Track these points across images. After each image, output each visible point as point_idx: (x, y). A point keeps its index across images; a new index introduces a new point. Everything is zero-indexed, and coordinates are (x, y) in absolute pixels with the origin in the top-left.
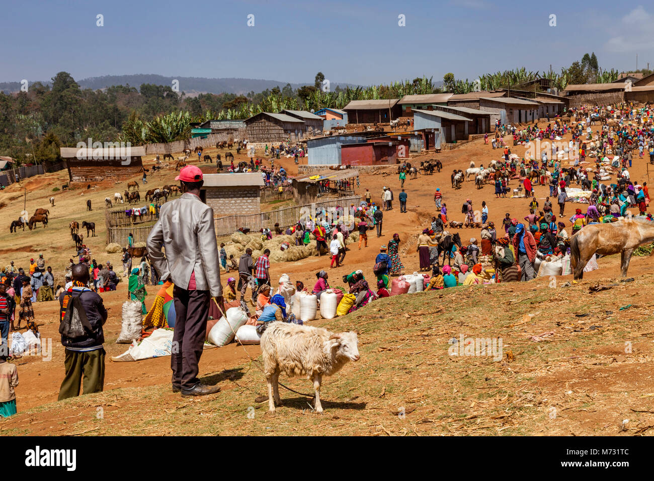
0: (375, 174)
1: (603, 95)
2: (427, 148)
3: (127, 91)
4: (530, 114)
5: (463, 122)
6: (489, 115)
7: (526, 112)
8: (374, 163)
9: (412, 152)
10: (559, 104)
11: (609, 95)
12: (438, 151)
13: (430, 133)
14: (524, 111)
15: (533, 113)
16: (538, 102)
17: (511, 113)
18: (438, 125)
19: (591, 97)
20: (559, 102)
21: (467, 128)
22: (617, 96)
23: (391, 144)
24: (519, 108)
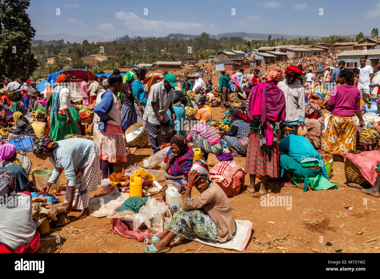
1: (345, 47)
2: (257, 66)
3: (225, 39)
5: (274, 57)
6: (287, 55)
7: (305, 53)
8: (233, 70)
9: (250, 67)
11: (348, 47)
12: (261, 67)
13: (259, 61)
15: (308, 54)
16: (312, 50)
17: (297, 54)
18: (262, 58)
19: (341, 47)
20: (323, 50)
21: (275, 59)
22: (351, 48)
23: (240, 64)
24: (302, 52)
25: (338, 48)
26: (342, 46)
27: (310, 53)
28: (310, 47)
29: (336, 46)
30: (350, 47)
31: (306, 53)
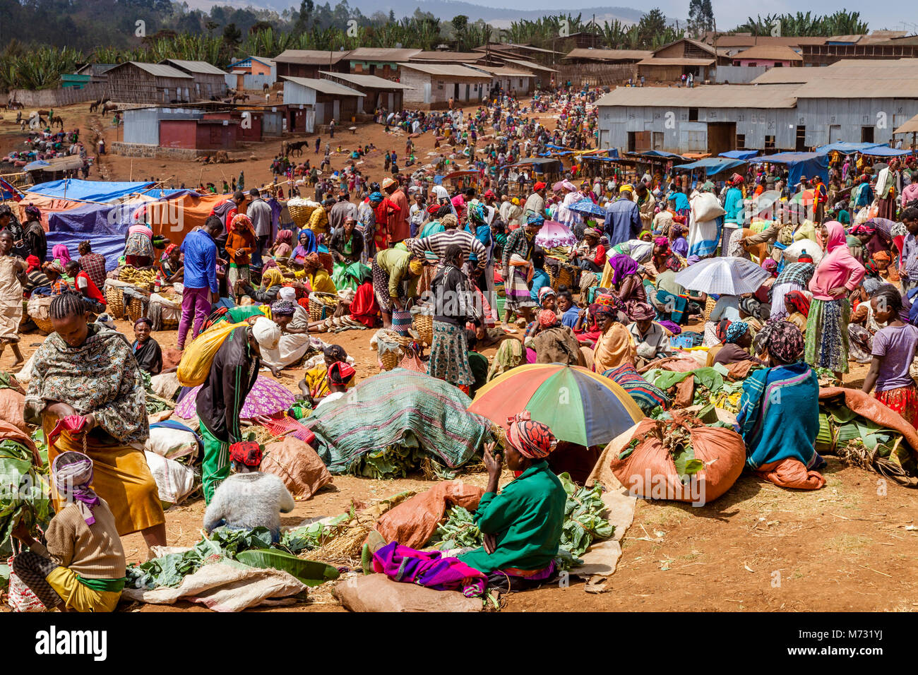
0: (198, 161)
1: (610, 67)
2: (293, 130)
4: (476, 90)
5: (356, 97)
6: (402, 89)
7: (468, 87)
10: (530, 77)
11: (616, 67)
12: (308, 135)
13: (298, 110)
14: (465, 85)
15: (481, 89)
16: (492, 74)
17: (441, 88)
18: (311, 100)
19: (594, 68)
20: (530, 75)
21: (360, 103)
22: (628, 70)
23: (226, 123)
24: (457, 80)
25: (585, 68)
26: (597, 61)
27: (485, 86)
28: (479, 63)
29: (576, 60)
30: (625, 67)
31: (472, 86)
